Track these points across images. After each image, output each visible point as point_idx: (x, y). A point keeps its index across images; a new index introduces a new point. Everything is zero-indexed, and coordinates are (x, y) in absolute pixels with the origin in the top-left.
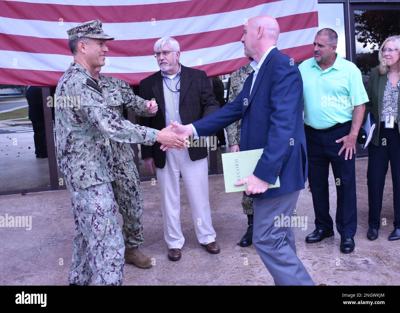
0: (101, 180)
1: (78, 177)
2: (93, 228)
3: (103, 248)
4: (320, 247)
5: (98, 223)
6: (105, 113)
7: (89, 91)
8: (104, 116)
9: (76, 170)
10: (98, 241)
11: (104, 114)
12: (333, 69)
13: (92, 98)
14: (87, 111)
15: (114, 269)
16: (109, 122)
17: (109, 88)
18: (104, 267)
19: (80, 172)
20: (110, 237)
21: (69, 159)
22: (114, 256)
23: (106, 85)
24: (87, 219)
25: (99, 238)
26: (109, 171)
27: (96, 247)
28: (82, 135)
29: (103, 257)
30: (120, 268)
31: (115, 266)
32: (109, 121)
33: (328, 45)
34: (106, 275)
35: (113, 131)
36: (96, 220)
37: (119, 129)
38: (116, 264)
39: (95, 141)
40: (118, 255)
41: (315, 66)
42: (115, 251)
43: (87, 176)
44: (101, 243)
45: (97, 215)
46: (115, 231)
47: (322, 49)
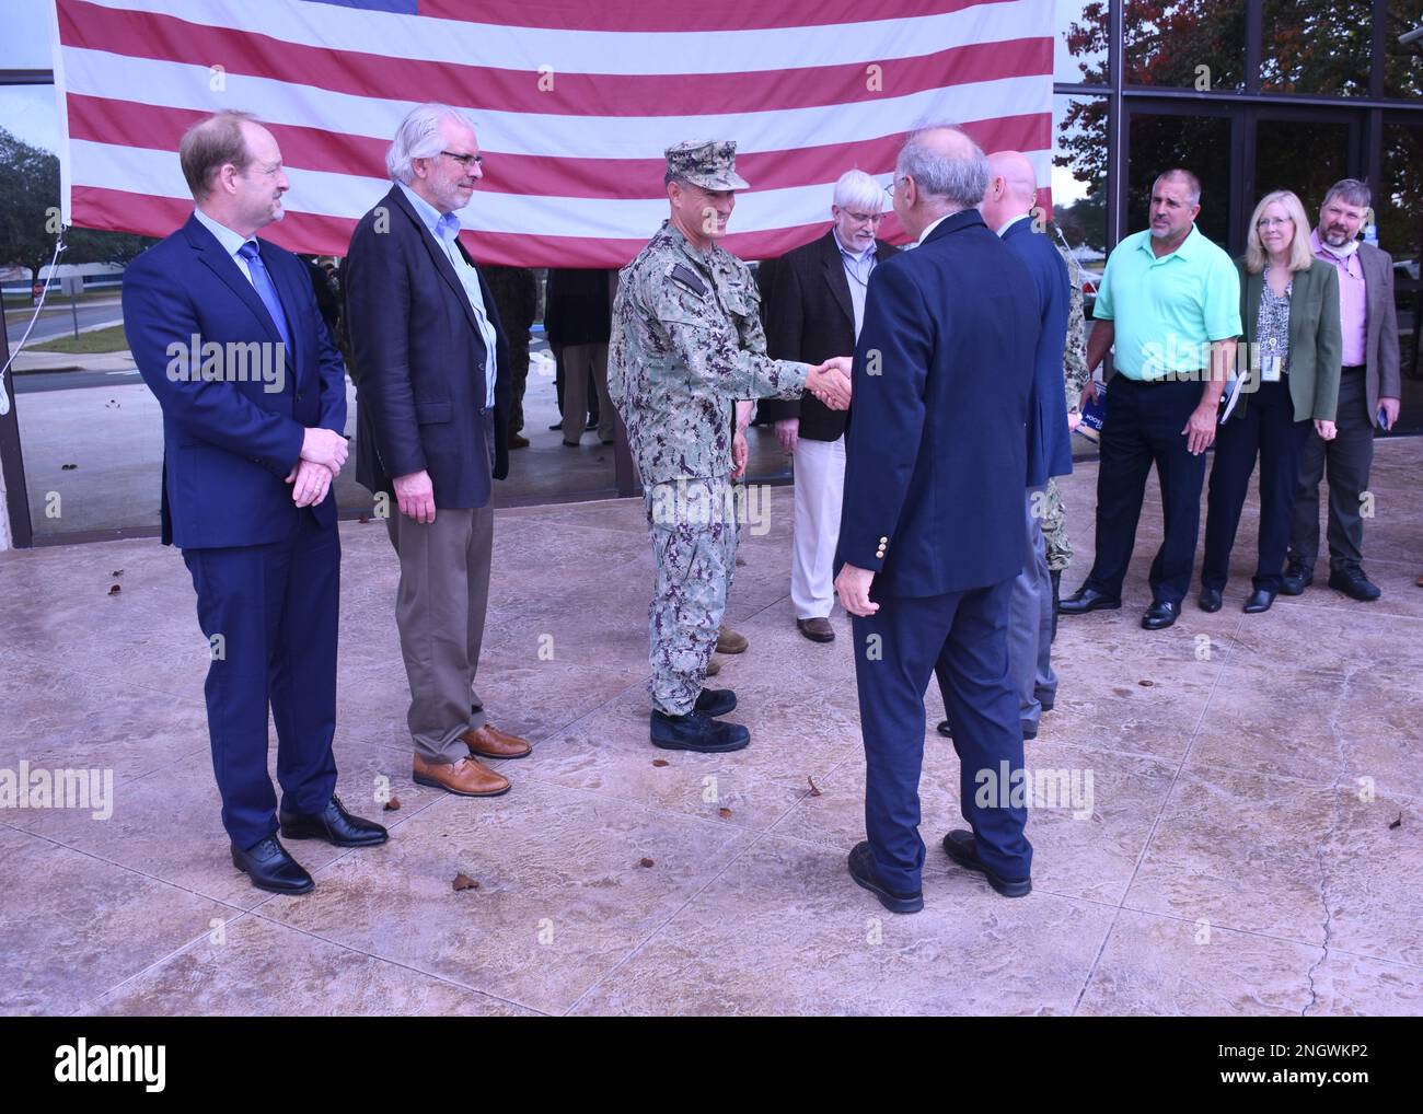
0: (691, 472)
1: (651, 459)
2: (667, 560)
3: (680, 601)
4: (1110, 622)
5: (677, 551)
6: (704, 338)
7: (675, 290)
8: (703, 344)
9: (649, 444)
10: (673, 587)
11: (701, 340)
12: (1176, 257)
13: (682, 305)
14: (669, 332)
15: (694, 645)
16: (709, 359)
17: (729, 277)
18: (674, 636)
19: (654, 449)
20: (697, 583)
21: (642, 419)
22: (699, 621)
23: (726, 270)
24: (658, 540)
25: (675, 581)
26: (716, 453)
27: (668, 597)
28: (664, 375)
29: (677, 617)
30: (706, 646)
31: (696, 641)
32: (709, 356)
33: (1186, 202)
34: (676, 654)
35: (711, 375)
36: (674, 547)
37: (724, 370)
38: (698, 637)
39: (690, 390)
40: (707, 622)
41: (1141, 248)
42: (704, 613)
43: (666, 459)
44: (677, 591)
45: (678, 536)
46: (710, 575)
47: (1174, 211)
